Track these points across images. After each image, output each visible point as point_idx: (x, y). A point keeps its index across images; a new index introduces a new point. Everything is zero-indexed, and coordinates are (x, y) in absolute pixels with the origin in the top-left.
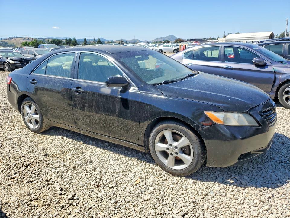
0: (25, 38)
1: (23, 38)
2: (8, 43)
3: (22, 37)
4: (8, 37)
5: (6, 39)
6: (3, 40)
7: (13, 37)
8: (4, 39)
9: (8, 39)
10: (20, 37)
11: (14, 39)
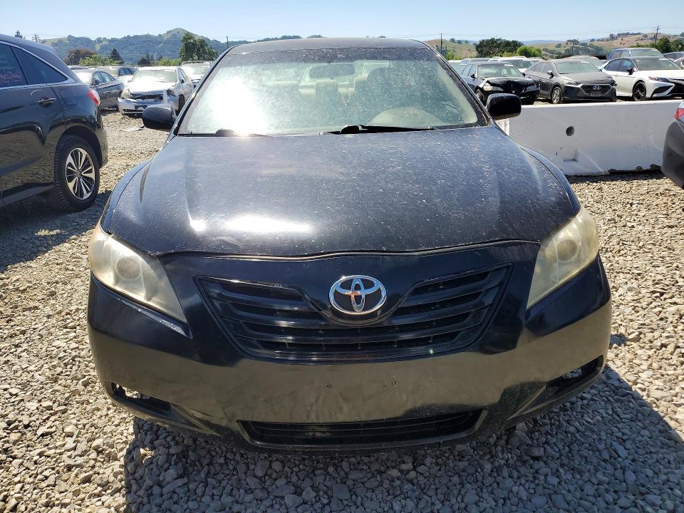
0: (646, 36)
1: (641, 36)
2: (602, 50)
3: (639, 34)
4: (607, 36)
5: (603, 40)
6: (595, 44)
7: (619, 35)
8: (599, 40)
9: (607, 40)
10: (635, 34)
11: (619, 39)
